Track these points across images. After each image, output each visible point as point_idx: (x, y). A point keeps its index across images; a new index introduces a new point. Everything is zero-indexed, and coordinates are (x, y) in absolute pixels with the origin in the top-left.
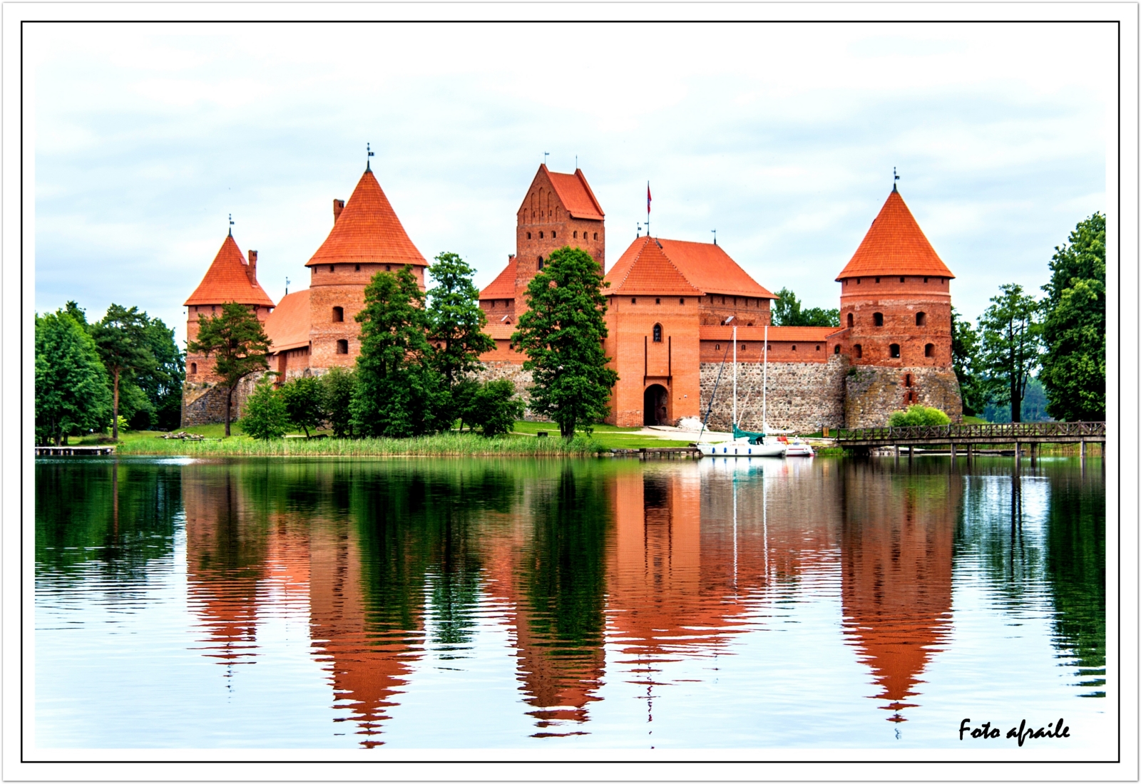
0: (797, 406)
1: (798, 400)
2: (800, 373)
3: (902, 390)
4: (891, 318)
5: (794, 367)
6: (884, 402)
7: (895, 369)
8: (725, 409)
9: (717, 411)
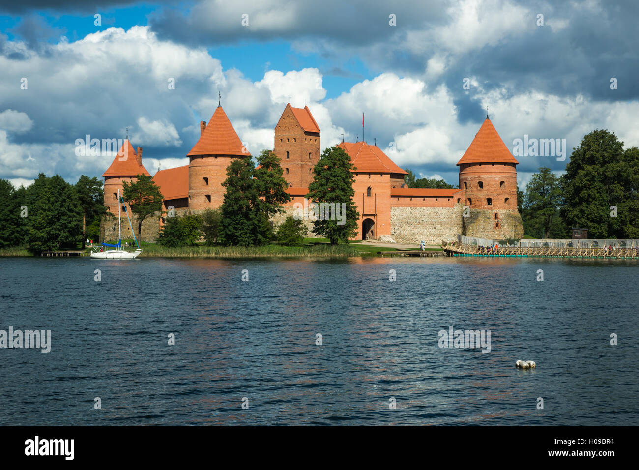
0: (438, 230)
1: (439, 227)
2: (440, 212)
3: (493, 221)
4: (487, 184)
5: (437, 210)
6: (484, 228)
7: (490, 211)
8: (402, 231)
9: (398, 232)
